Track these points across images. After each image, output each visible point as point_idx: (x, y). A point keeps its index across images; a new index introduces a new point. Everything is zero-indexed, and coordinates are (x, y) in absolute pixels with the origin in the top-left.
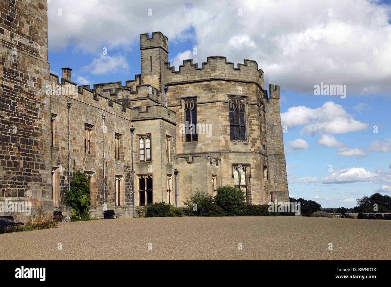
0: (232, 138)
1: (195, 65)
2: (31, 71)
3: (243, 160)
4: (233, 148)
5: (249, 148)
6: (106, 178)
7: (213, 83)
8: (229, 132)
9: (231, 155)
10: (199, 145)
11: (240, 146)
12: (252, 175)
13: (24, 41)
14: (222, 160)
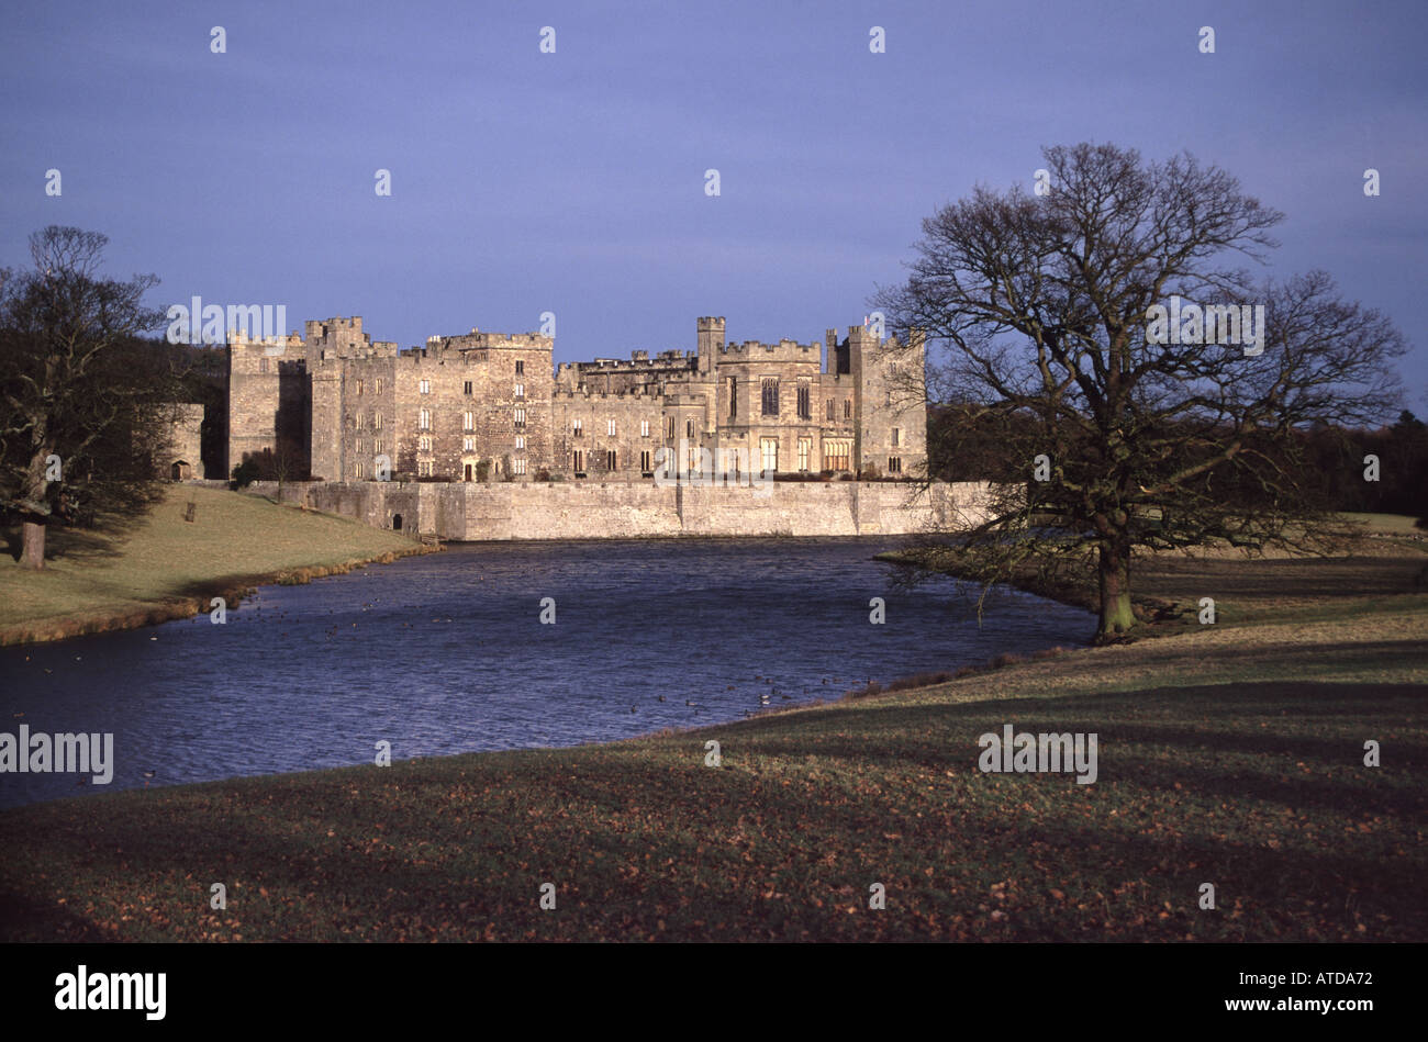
0: (764, 413)
1: (736, 348)
2: (543, 413)
3: (772, 432)
4: (761, 423)
5: (780, 422)
6: (631, 451)
7: (746, 365)
8: (760, 407)
9: (760, 429)
10: (737, 419)
11: (770, 421)
12: (780, 445)
13: (540, 401)
14: (751, 433)
